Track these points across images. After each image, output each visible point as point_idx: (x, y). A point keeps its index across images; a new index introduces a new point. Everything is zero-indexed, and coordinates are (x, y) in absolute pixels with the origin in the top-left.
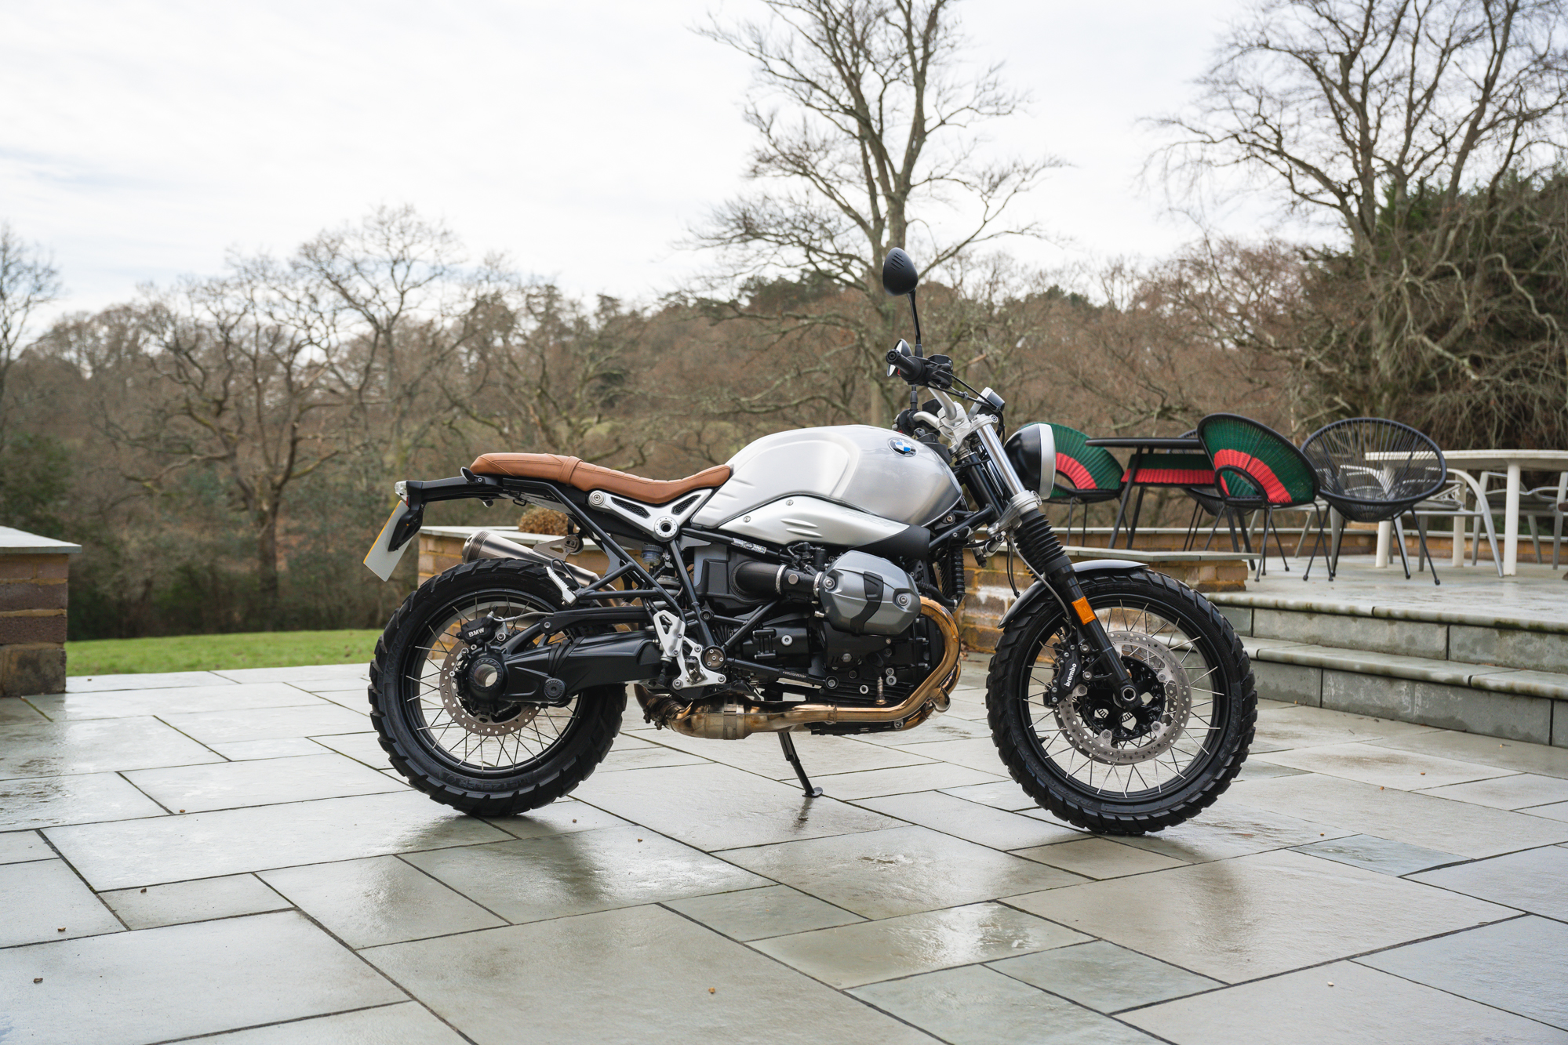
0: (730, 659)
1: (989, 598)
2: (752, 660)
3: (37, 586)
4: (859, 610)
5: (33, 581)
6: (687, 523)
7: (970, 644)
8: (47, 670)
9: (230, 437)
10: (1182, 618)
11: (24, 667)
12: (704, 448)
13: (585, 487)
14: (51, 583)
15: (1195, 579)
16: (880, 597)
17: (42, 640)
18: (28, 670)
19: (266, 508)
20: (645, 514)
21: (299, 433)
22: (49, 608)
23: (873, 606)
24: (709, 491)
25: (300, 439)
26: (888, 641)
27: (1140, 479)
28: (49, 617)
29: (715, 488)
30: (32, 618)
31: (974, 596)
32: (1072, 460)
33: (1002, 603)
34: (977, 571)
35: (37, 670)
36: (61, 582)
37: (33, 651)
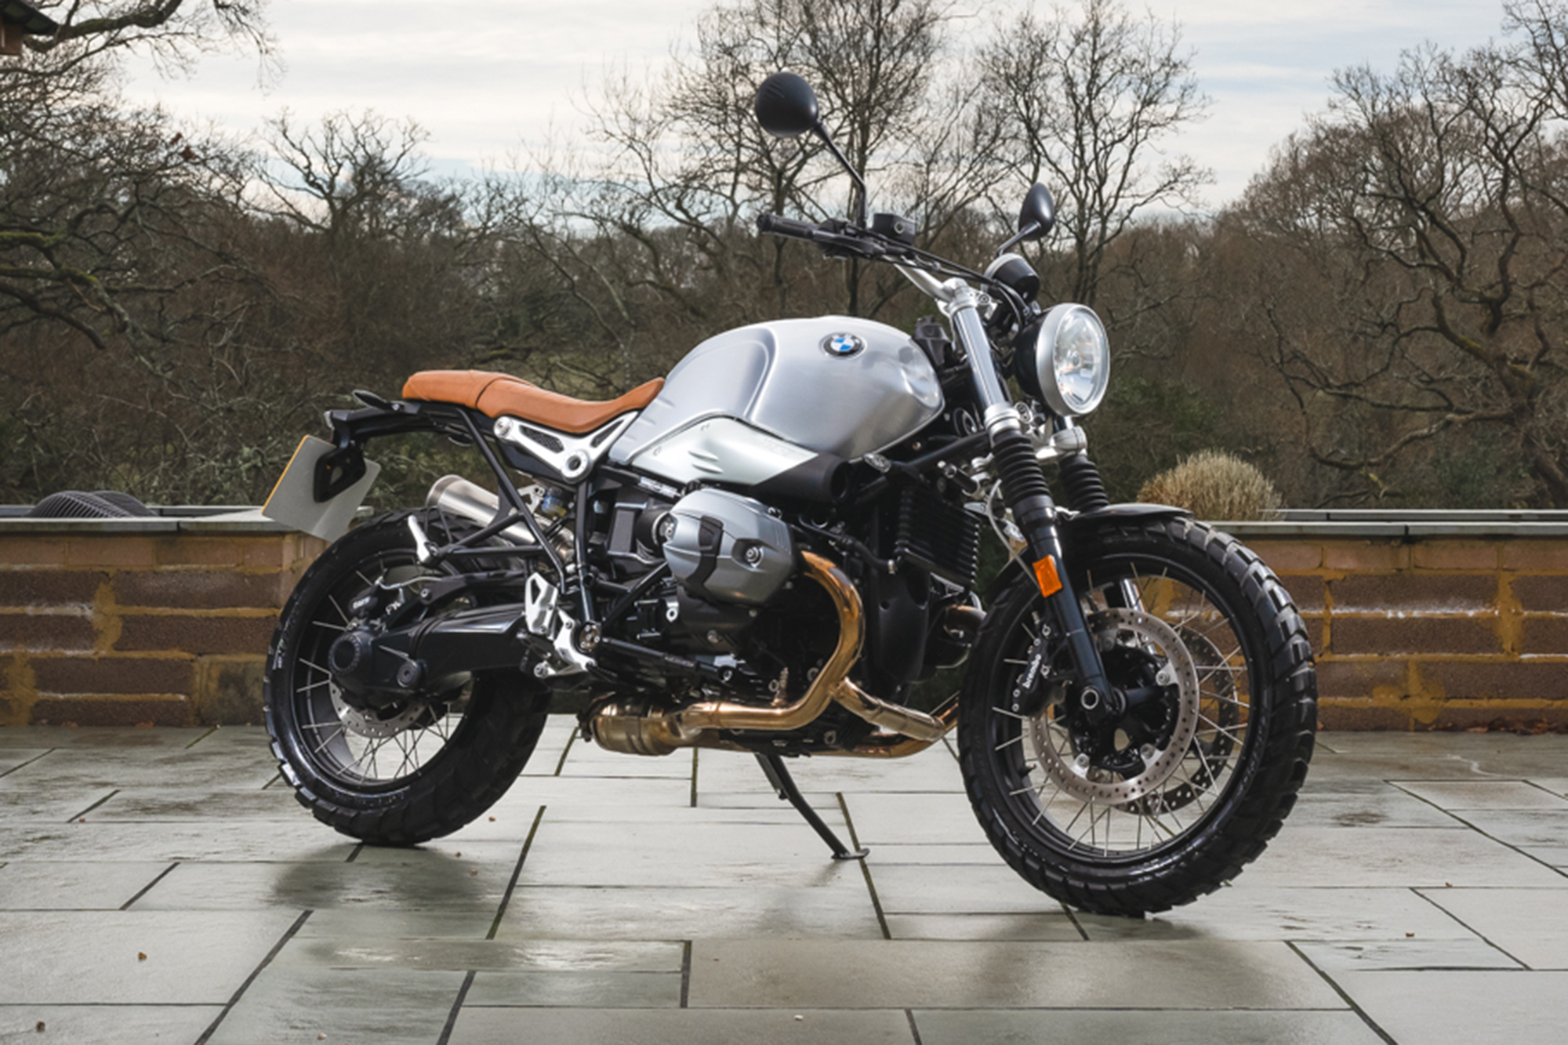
0: (605, 640)
2: (634, 641)
3: (242, 576)
4: (694, 566)
5: (238, 569)
6: (604, 457)
10: (1208, 590)
11: (227, 687)
13: (491, 413)
14: (261, 572)
16: (717, 550)
17: (249, 651)
18: (231, 691)
20: (557, 447)
22: (258, 606)
23: (709, 561)
24: (635, 414)
26: (753, 614)
28: (258, 619)
29: (640, 410)
30: (238, 620)
35: (242, 691)
36: (275, 570)
37: (238, 664)
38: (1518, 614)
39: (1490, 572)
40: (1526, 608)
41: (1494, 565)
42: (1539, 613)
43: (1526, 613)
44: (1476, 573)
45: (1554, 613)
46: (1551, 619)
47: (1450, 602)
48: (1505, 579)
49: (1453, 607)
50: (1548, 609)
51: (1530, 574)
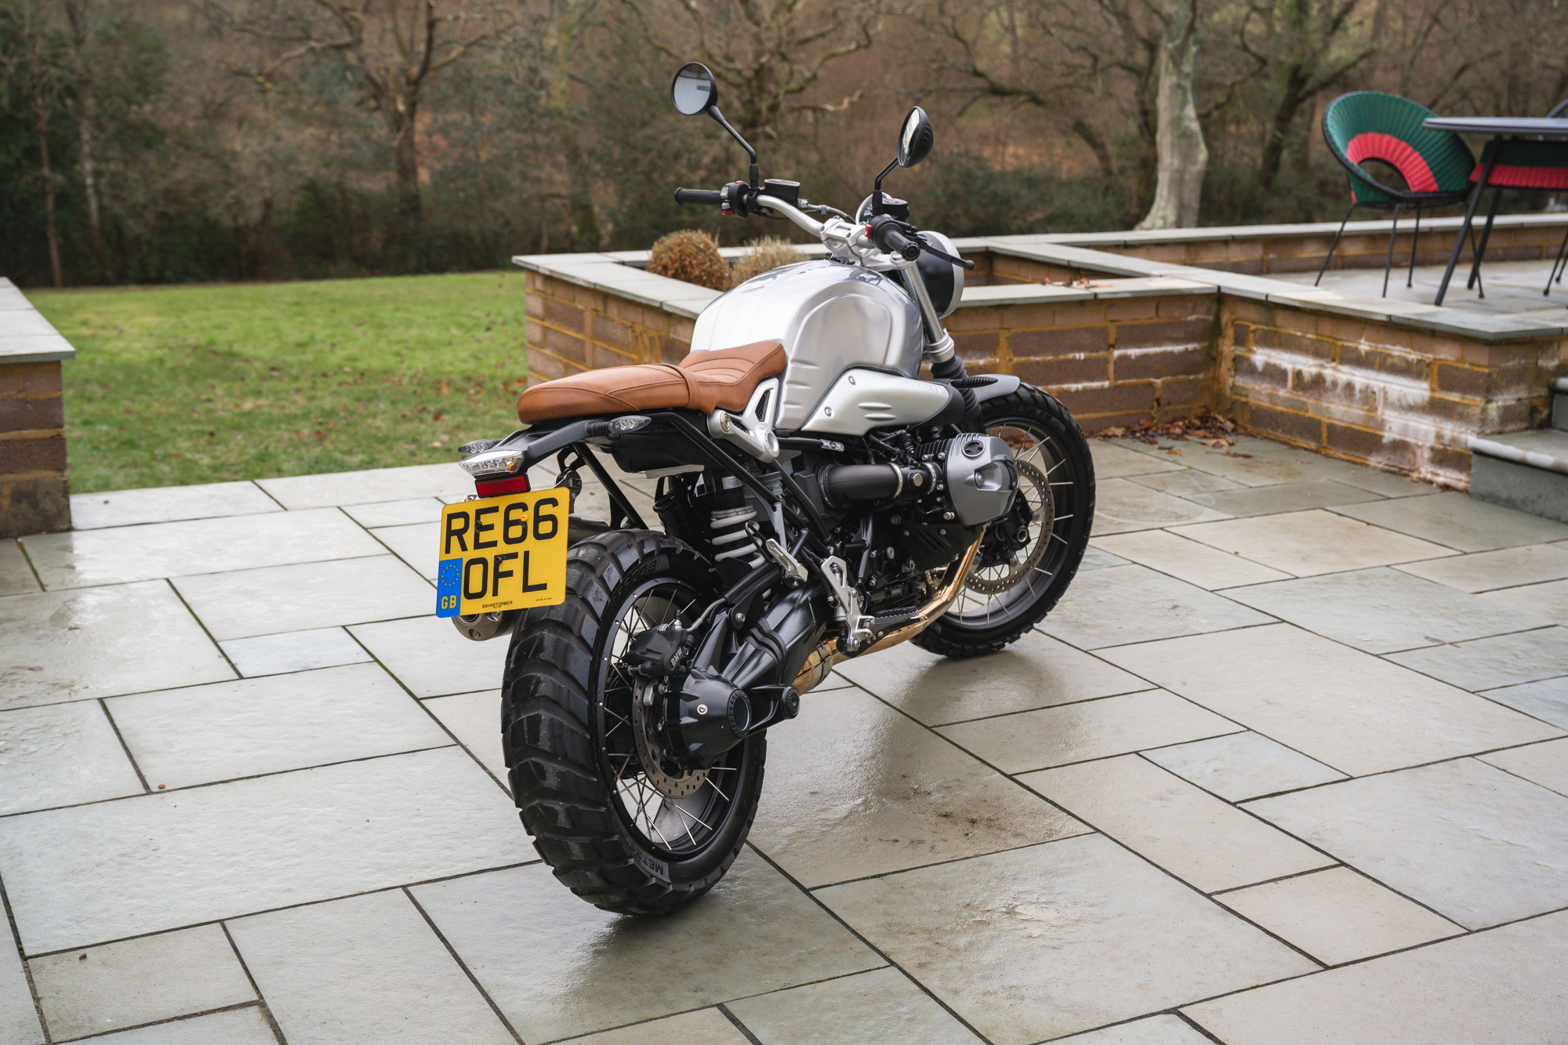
1: (1267, 365)
3: (25, 401)
5: (21, 396)
7: (1240, 422)
8: (47, 505)
9: (354, 19)
11: (19, 502)
12: (948, 21)
14: (42, 397)
15: (1552, 358)
17: (37, 468)
18: (24, 505)
19: (401, 107)
21: (437, 14)
22: (42, 428)
25: (438, 20)
27: (1496, 179)
28: (44, 439)
30: (23, 441)
31: (1248, 359)
32: (1404, 144)
33: (1284, 372)
34: (1253, 327)
35: (35, 505)
36: (55, 395)
37: (28, 482)
38: (1011, 360)
39: (995, 331)
40: (1016, 355)
41: (997, 326)
42: (1024, 359)
43: (1016, 360)
44: (986, 332)
45: (1033, 358)
46: (1031, 364)
47: (968, 355)
48: (1003, 337)
49: (970, 358)
50: (1029, 355)
51: (1019, 331)
